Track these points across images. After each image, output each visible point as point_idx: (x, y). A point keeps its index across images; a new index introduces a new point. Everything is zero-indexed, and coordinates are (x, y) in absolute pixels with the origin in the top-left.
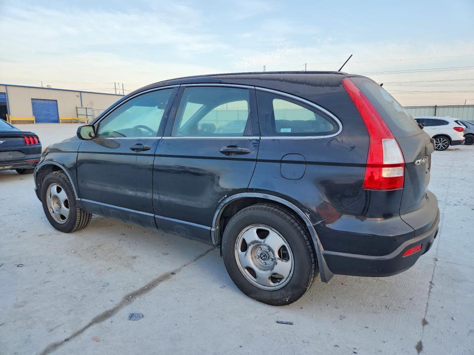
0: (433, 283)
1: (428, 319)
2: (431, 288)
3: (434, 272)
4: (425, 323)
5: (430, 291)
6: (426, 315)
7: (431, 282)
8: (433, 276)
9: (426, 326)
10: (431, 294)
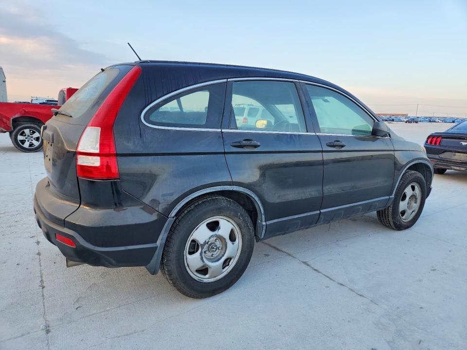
0: (41, 288)
1: (38, 256)
2: (42, 281)
3: (44, 303)
4: (39, 254)
5: (41, 277)
6: (39, 258)
7: (43, 287)
8: (43, 296)
9: (37, 252)
10: (40, 275)
